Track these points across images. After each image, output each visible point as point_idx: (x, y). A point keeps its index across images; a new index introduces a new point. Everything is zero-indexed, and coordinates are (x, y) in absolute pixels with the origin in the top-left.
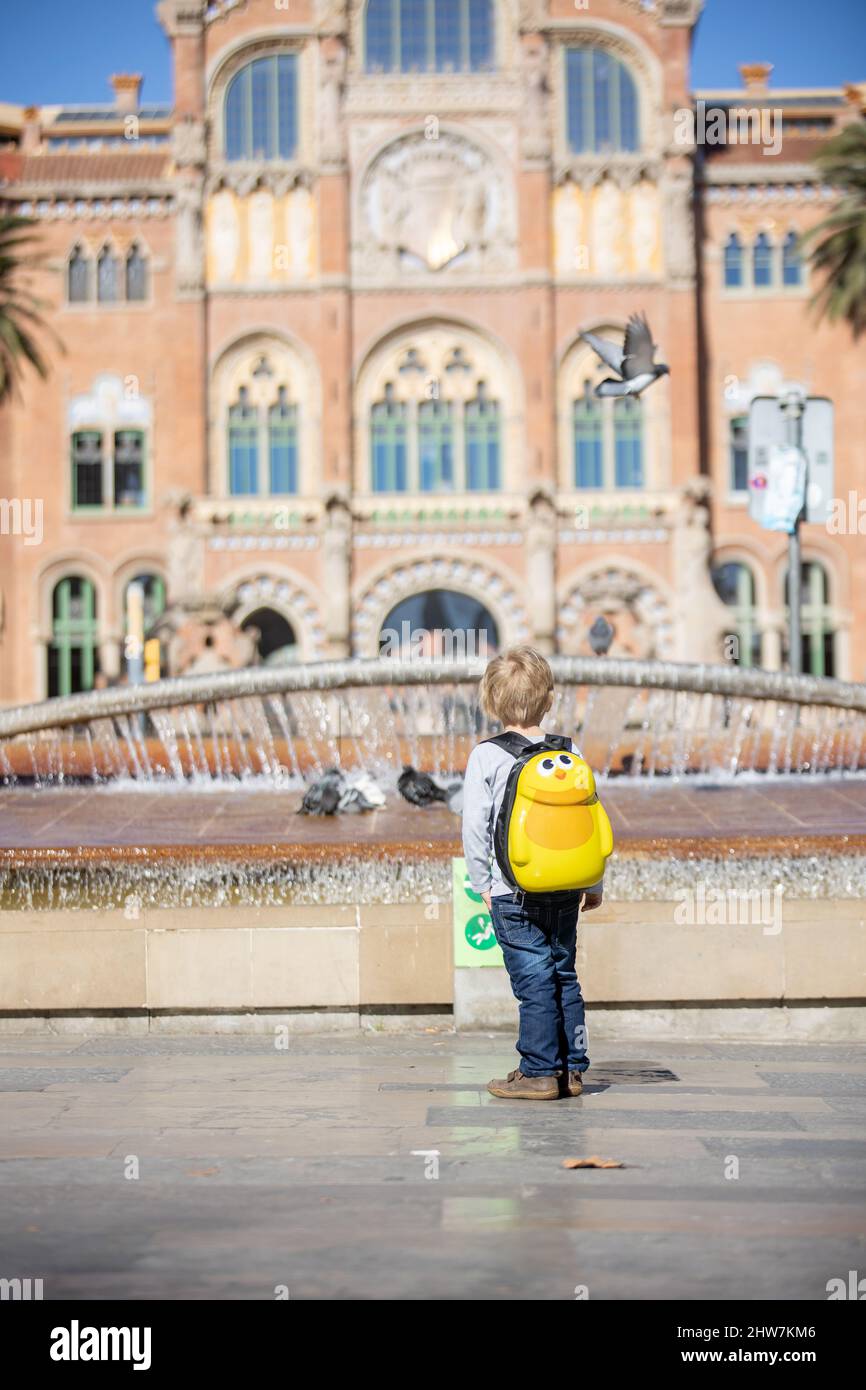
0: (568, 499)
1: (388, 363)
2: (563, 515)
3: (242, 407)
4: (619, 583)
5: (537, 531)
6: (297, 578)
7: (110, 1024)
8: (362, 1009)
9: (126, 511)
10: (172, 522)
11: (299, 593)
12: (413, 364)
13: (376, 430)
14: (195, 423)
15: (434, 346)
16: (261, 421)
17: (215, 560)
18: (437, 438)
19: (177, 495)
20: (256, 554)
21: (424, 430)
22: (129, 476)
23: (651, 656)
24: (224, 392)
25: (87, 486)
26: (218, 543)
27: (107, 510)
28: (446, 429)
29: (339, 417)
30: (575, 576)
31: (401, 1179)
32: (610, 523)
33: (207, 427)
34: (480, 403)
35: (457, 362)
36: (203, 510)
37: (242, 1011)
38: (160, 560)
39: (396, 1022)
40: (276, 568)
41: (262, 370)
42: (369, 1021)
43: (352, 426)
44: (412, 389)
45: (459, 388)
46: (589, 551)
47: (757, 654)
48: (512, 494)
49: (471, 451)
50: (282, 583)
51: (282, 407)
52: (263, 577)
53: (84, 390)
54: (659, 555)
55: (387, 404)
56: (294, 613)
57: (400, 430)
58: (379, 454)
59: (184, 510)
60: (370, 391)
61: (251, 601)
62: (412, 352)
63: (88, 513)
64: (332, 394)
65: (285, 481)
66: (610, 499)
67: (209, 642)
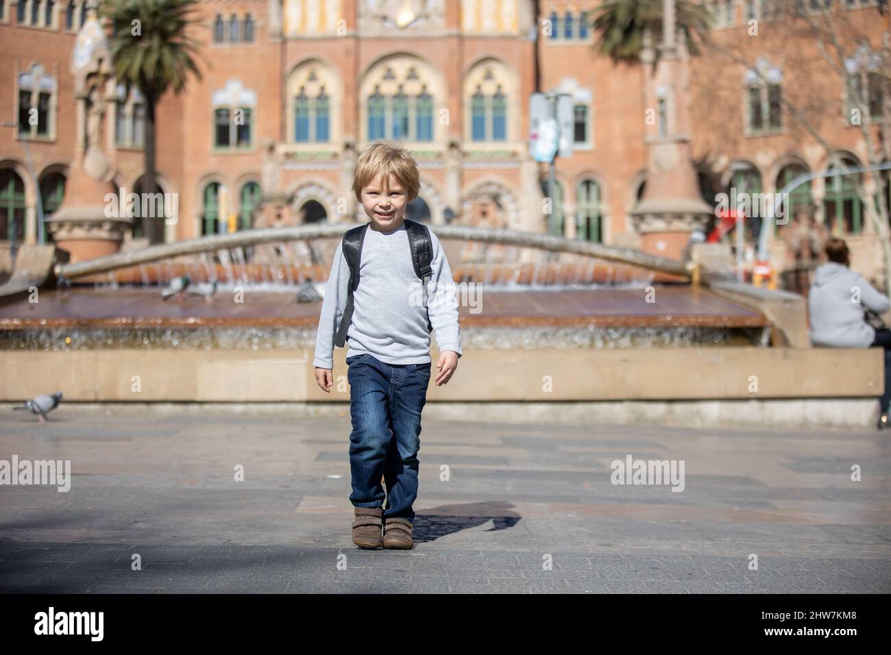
0: (469, 146)
1: (377, 76)
2: (465, 155)
3: (302, 97)
4: (493, 189)
5: (451, 162)
6: (328, 184)
7: (179, 409)
8: (308, 402)
9: (243, 149)
10: (264, 155)
11: (330, 193)
12: (389, 76)
13: (370, 109)
14: (276, 105)
15: (400, 67)
16: (312, 104)
17: (287, 176)
18: (400, 115)
19: (267, 141)
20: (308, 171)
21: (395, 110)
22: (244, 132)
23: (505, 226)
24: (293, 88)
25: (222, 136)
26: (289, 167)
27: (232, 150)
28: (406, 109)
29: (351, 103)
30: (470, 187)
31: (288, 487)
32: (490, 158)
33: (283, 107)
34: (424, 96)
35: (412, 75)
36: (281, 149)
37: (247, 402)
38: (258, 174)
39: (325, 409)
40: (319, 179)
41: (312, 78)
42: (312, 409)
43: (357, 107)
44: (389, 89)
45: (412, 88)
46: (478, 172)
47: (563, 227)
48: (439, 143)
49: (419, 120)
50: (321, 187)
51: (322, 97)
52: (311, 184)
53: (221, 86)
54: (514, 175)
55: (376, 96)
56: (326, 202)
57: (382, 110)
58: (371, 121)
59: (271, 149)
60: (367, 89)
61: (303, 196)
62: (389, 70)
63: (223, 150)
64: (347, 91)
65: (323, 135)
66: (489, 146)
67: (279, 217)
